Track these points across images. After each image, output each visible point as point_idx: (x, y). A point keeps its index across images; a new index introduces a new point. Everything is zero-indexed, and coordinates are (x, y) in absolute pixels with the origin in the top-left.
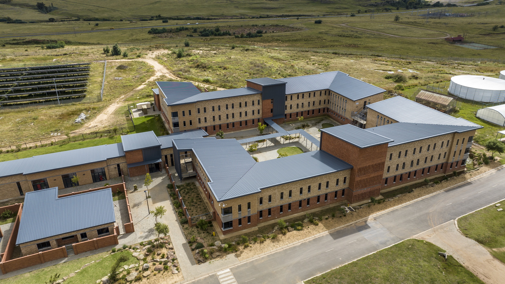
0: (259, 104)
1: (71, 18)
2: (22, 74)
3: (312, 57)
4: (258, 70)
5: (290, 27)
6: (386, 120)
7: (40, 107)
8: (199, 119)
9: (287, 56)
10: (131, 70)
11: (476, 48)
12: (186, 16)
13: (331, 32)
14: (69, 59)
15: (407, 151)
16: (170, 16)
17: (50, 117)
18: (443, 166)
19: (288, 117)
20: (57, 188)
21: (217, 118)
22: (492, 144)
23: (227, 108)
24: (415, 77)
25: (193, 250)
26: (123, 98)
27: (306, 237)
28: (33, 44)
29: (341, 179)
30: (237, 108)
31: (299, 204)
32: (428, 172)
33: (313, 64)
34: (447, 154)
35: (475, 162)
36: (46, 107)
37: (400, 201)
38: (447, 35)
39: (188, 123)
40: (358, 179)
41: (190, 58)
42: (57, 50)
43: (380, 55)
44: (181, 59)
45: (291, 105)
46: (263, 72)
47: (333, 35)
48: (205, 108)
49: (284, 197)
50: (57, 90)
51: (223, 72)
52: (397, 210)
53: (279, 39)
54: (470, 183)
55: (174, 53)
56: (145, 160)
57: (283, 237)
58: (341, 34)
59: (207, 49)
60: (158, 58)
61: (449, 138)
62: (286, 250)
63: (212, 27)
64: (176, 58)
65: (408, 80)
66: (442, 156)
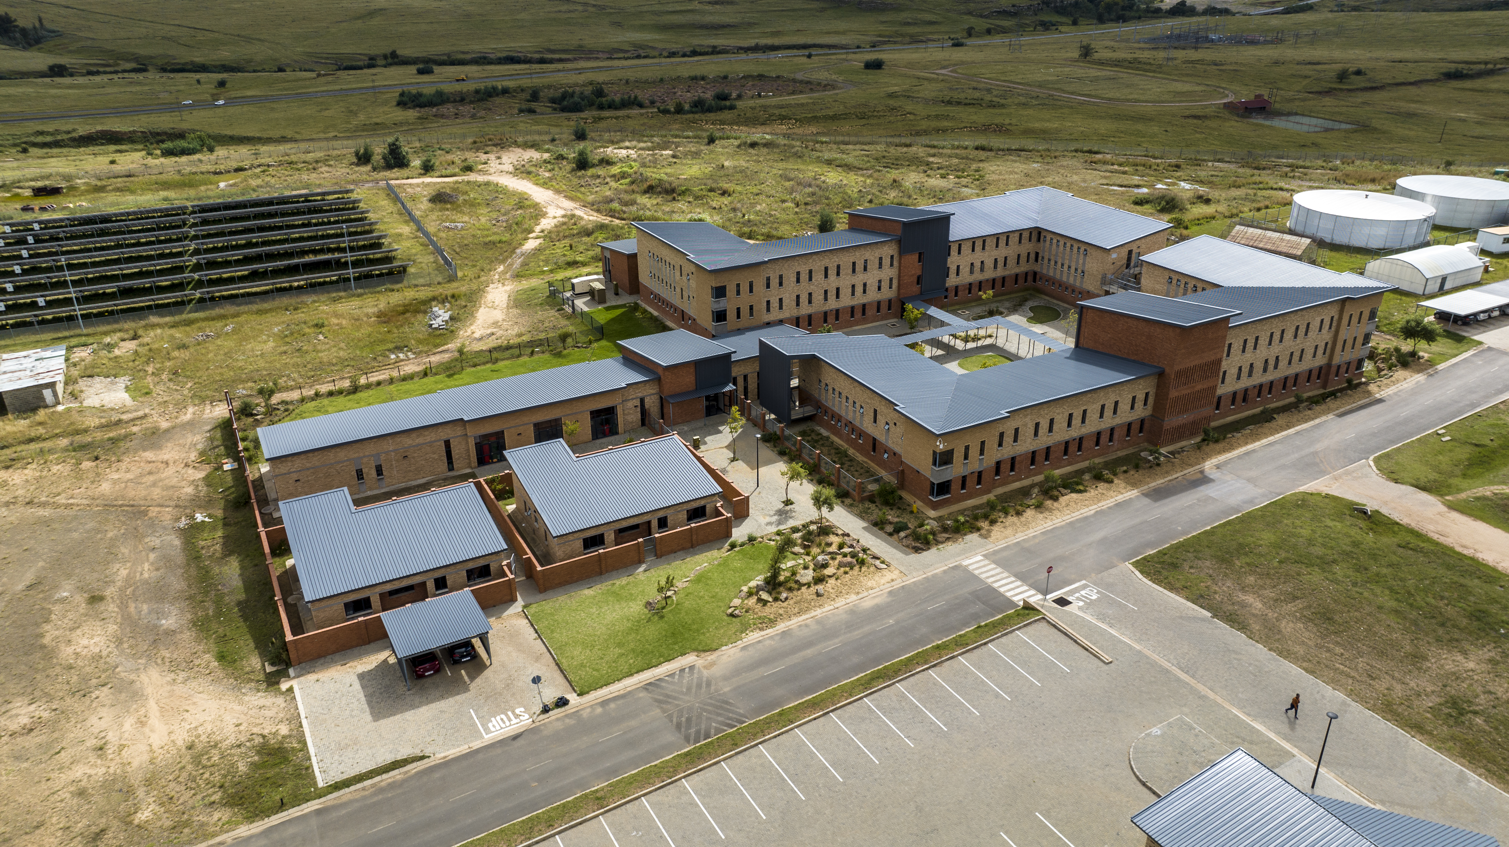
0: (892, 265)
1: (118, 65)
3: (931, 159)
4: (813, 194)
5: (801, 82)
6: (1190, 286)
7: (309, 299)
8: (768, 302)
9: (865, 159)
10: (472, 204)
11: (1305, 128)
12: (473, 52)
13: (918, 91)
14: (271, 180)
15: (1257, 338)
16: (424, 54)
17: (356, 319)
18: (1322, 374)
19: (952, 293)
20: (562, 440)
21: (804, 299)
22: (1413, 324)
23: (826, 276)
24: (1203, 200)
25: (890, 534)
26: (504, 273)
27: (1099, 501)
29: (1141, 397)
30: (847, 274)
31: (1063, 448)
32: (1294, 385)
33: (943, 177)
34: (1329, 346)
35: (1381, 366)
36: (323, 297)
37: (1256, 437)
38: (1227, 96)
39: (745, 311)
40: (1173, 394)
41: (615, 170)
43: (1095, 149)
44: (590, 173)
45: (958, 267)
46: (827, 198)
47: (926, 101)
48: (781, 277)
49: (1040, 432)
51: (726, 200)
52: (1254, 451)
53: (784, 113)
54: (1380, 401)
55: (560, 157)
56: (700, 385)
57: (1055, 504)
58: (948, 98)
59: (642, 145)
60: (522, 171)
61: (1334, 312)
62: (1071, 523)
63: (577, 85)
64: (573, 170)
65: (1189, 206)
66: (1320, 351)
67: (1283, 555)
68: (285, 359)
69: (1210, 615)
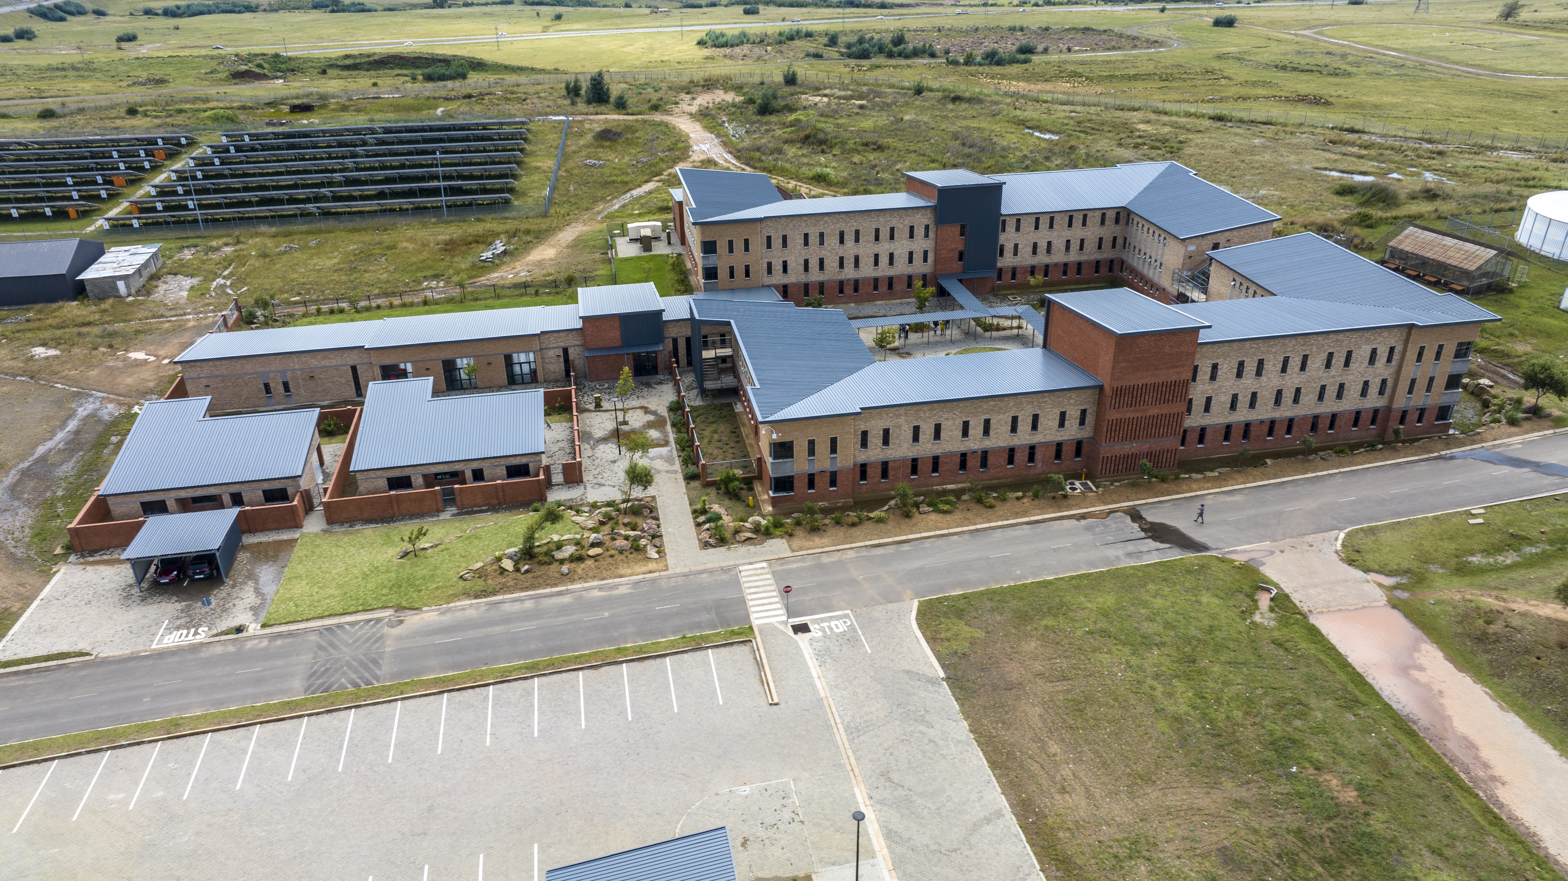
0: (927, 235)
2: (364, 143)
3: (1142, 127)
4: (969, 156)
5: (1128, 37)
6: (1251, 291)
7: (402, 221)
8: (769, 265)
9: (1066, 121)
10: (630, 143)
13: (1257, 54)
14: (477, 108)
15: (1261, 362)
17: (424, 245)
18: (1378, 417)
19: (1007, 277)
20: (431, 378)
21: (814, 264)
22: (1539, 370)
23: (842, 241)
24: (1430, 195)
25: (699, 525)
27: (955, 524)
28: (392, 68)
29: (1073, 414)
30: (868, 241)
31: (958, 460)
32: (1331, 428)
34: (1388, 385)
35: (1485, 419)
36: (415, 221)
37: (1220, 482)
39: (740, 272)
40: (1113, 415)
41: (792, 117)
42: (450, 84)
43: (1359, 127)
44: (766, 118)
45: (1016, 246)
47: (1258, 65)
48: (785, 238)
49: (922, 437)
50: (442, 184)
51: (871, 157)
53: (1080, 70)
55: (751, 101)
56: (627, 342)
57: (903, 521)
58: (1286, 62)
60: (704, 114)
61: (1395, 340)
63: (887, 31)
64: (752, 115)
65: (1404, 201)
66: (1374, 389)
67: (1103, 624)
68: (335, 277)
69: (942, 674)
